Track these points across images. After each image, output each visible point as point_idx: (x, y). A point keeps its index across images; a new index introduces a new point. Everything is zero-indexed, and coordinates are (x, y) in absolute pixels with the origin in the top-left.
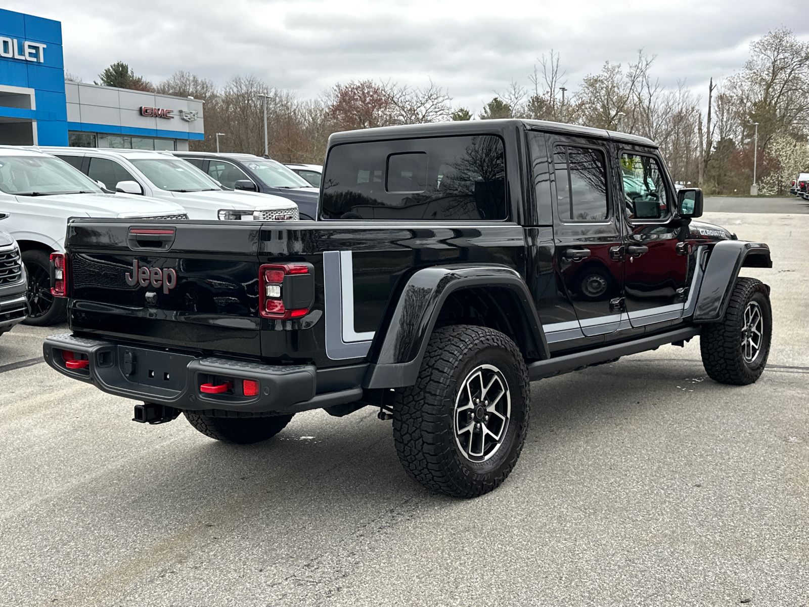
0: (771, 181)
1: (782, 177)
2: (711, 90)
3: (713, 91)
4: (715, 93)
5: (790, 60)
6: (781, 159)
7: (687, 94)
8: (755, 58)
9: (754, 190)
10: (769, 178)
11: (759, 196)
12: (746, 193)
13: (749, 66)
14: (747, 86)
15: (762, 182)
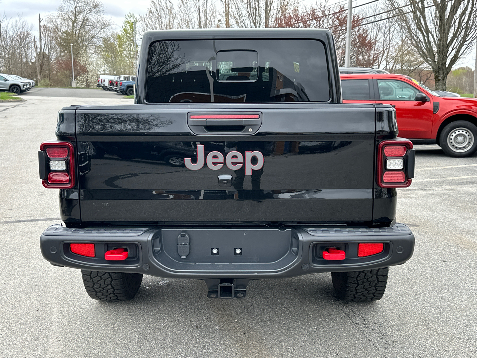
0: (82, 79)
1: (88, 77)
2: (40, 22)
3: (41, 22)
4: (42, 24)
5: (85, 8)
6: (86, 66)
7: (24, 23)
8: (64, 5)
9: (74, 85)
10: (81, 77)
11: (78, 88)
12: (70, 86)
13: (61, 9)
14: (59, 21)
15: (77, 80)
